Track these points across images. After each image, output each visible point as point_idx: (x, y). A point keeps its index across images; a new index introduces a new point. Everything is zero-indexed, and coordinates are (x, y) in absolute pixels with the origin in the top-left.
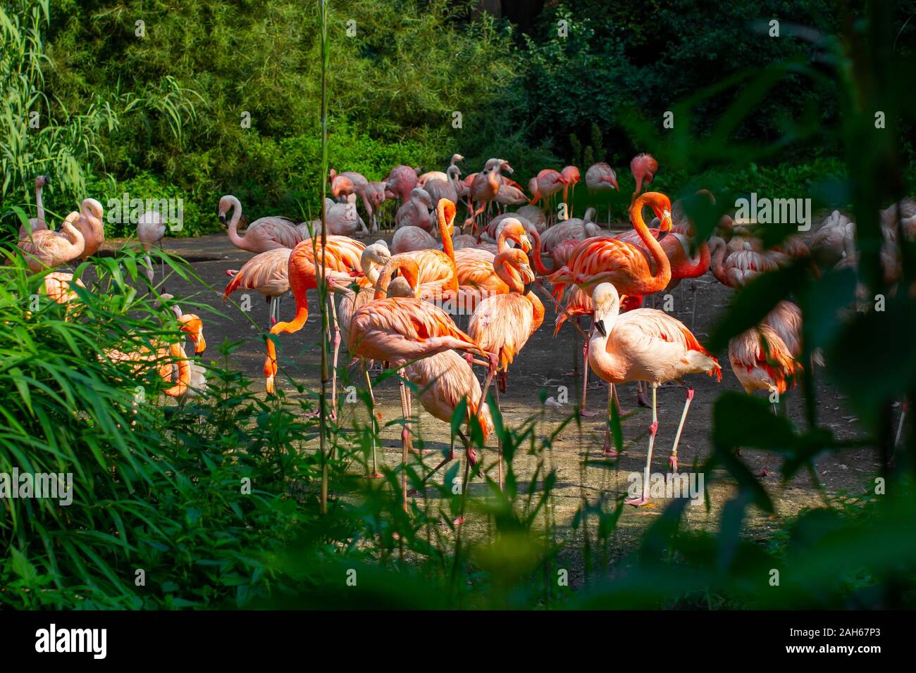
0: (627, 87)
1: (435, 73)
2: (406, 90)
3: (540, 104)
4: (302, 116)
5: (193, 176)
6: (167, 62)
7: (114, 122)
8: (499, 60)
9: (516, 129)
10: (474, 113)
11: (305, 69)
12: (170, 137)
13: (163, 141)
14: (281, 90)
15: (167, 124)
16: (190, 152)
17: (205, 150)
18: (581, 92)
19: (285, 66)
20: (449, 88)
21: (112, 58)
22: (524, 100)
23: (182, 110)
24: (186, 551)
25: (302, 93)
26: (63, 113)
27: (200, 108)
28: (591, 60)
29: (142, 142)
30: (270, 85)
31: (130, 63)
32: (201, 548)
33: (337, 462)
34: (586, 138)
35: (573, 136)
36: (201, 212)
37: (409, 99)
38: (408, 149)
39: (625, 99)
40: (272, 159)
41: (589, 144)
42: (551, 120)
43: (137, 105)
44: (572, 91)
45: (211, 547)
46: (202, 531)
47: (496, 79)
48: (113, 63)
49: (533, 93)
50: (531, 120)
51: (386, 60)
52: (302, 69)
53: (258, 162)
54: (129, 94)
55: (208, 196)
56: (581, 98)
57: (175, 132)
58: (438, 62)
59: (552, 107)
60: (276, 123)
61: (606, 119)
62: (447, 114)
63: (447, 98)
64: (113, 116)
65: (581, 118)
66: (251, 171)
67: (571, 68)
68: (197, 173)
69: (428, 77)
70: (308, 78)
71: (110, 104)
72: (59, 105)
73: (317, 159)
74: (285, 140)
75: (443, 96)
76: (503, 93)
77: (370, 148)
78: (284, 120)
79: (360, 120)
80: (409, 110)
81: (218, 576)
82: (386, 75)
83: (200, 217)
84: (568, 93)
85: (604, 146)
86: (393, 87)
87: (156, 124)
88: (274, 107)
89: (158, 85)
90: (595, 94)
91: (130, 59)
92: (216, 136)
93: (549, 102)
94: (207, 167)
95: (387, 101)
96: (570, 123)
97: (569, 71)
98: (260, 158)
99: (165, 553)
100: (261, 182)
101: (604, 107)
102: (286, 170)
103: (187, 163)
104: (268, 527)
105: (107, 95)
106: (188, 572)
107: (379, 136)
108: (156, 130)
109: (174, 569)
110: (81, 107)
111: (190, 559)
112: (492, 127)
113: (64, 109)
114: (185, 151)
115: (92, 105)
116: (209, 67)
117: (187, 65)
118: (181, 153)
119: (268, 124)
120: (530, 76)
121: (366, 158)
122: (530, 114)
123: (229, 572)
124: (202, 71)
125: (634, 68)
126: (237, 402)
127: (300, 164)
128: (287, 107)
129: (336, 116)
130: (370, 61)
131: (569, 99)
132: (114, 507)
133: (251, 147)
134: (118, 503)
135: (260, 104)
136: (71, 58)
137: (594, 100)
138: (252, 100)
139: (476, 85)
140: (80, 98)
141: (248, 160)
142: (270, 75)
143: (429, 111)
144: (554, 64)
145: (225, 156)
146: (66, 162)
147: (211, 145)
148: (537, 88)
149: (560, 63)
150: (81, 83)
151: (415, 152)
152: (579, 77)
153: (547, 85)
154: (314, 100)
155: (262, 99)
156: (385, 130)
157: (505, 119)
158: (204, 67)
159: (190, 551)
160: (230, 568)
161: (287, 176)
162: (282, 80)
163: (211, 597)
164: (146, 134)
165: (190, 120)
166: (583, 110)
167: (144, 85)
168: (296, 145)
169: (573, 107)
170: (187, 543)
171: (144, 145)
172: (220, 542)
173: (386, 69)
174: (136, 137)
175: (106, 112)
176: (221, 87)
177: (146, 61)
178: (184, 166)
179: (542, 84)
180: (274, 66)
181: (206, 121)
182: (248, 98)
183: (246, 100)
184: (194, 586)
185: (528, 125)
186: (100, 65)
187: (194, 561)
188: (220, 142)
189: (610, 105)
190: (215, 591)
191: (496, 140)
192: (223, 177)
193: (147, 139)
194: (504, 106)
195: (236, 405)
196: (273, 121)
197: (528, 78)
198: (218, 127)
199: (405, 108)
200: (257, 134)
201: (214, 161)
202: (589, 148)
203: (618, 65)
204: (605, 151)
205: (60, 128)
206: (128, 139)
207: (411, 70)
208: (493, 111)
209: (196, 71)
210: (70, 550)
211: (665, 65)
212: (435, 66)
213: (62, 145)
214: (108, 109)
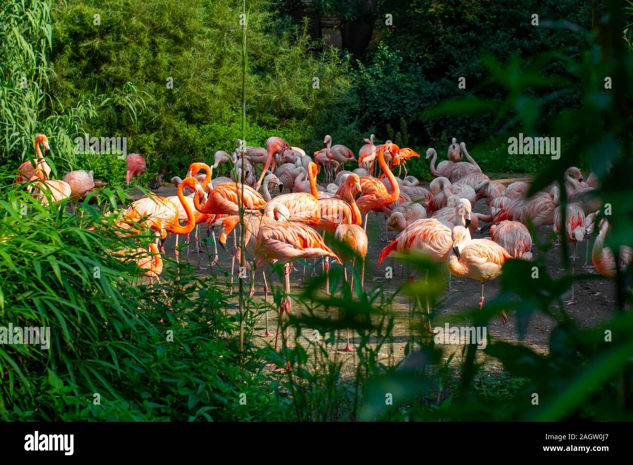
0: (423, 94)
1: (300, 85)
2: (281, 95)
3: (367, 105)
4: (215, 111)
5: (144, 149)
6: (128, 75)
7: (93, 113)
8: (341, 76)
9: (352, 121)
10: (325, 110)
11: (216, 81)
12: (129, 123)
13: (124, 126)
14: (201, 94)
15: (127, 115)
16: (142, 133)
17: (152, 132)
18: (394, 97)
19: (204, 79)
20: (309, 94)
21: (92, 72)
22: (357, 102)
23: (137, 106)
24: (157, 373)
25: (215, 96)
26: (60, 107)
27: (149, 105)
28: (400, 77)
29: (111, 127)
30: (194, 90)
31: (104, 75)
32: (166, 371)
33: (249, 320)
34: (397, 127)
35: (388, 126)
36: (149, 172)
37: (283, 101)
38: (282, 133)
39: (421, 102)
40: (195, 139)
41: (398, 131)
42: (374, 116)
43: (108, 102)
44: (388, 97)
45: (172, 371)
46: (166, 360)
47: (339, 88)
48: (93, 75)
49: (363, 97)
50: (361, 115)
51: (268, 76)
52: (214, 81)
53: (186, 140)
54: (103, 95)
55: (153, 162)
56: (394, 101)
57: (133, 120)
58: (302, 77)
59: (375, 107)
60: (198, 115)
61: (410, 115)
62: (308, 111)
63: (308, 101)
64: (93, 109)
65: (393, 114)
66: (181, 146)
67: (388, 82)
68: (147, 147)
69: (295, 87)
70: (218, 87)
71: (91, 101)
72: (58, 102)
73: (223, 139)
74: (203, 126)
75: (305, 99)
76: (344, 98)
77: (257, 132)
78: (203, 113)
79: (252, 114)
80: (283, 108)
81: (176, 389)
82: (269, 86)
83: (148, 176)
84: (385, 98)
85: (408, 133)
86: (273, 93)
87: (120, 115)
88: (197, 105)
89: (122, 90)
90: (403, 99)
91: (104, 73)
92: (159, 123)
93: (373, 104)
94: (153, 143)
95: (269, 102)
96: (386, 117)
97: (386, 84)
98: (187, 138)
99: (143, 374)
100: (188, 153)
101: (409, 107)
102: (204, 145)
103: (140, 140)
104: (207, 360)
105: (89, 96)
106: (157, 386)
107: (263, 124)
108: (120, 119)
109: (149, 384)
110: (72, 103)
111: (158, 378)
112: (336, 119)
113: (61, 104)
114: (139, 133)
115: (79, 102)
116: (154, 79)
117: (140, 77)
118: (136, 134)
119: (192, 116)
120: (361, 87)
121: (255, 139)
122: (361, 111)
123: (183, 387)
124: (150, 81)
125: (428, 82)
126: (187, 281)
127: (212, 141)
128: (205, 105)
129: (236, 112)
130: (258, 76)
131: (386, 102)
132: (111, 345)
133: (181, 130)
134: (113, 343)
135: (187, 103)
136: (65, 72)
137: (402, 103)
138: (182, 100)
139: (326, 92)
140: (71, 98)
141: (179, 139)
142: (194, 84)
143: (296, 108)
144: (376, 79)
145: (165, 136)
146: (63, 139)
147: (155, 129)
148: (365, 95)
149: (380, 78)
150: (72, 88)
151: (287, 135)
152: (392, 88)
153: (372, 93)
154: (222, 101)
155: (189, 99)
156: (268, 121)
157: (345, 114)
158: (151, 78)
159: (159, 373)
160: (183, 385)
161: (204, 149)
162: (202, 88)
163: (172, 402)
164: (114, 121)
165: (143, 112)
166: (395, 109)
167: (112, 90)
168: (211, 129)
169: (389, 107)
170: (157, 368)
171: (113, 128)
172: (178, 368)
173: (269, 81)
174: (107, 123)
175: (88, 106)
176: (163, 92)
177: (114, 74)
178: (138, 143)
179: (368, 92)
180: (197, 78)
181: (153, 113)
182: (180, 99)
183: (179, 100)
184: (161, 395)
185: (359, 118)
186: (84, 77)
187: (161, 380)
188: (161, 127)
189: (412, 106)
190: (174, 398)
191: (339, 128)
192: (163, 150)
193: (114, 125)
194: (344, 106)
195: (186, 283)
196: (196, 114)
197: (360, 88)
198: (161, 118)
199: (280, 107)
200: (185, 122)
201: (157, 140)
202: (399, 133)
203: (418, 80)
204: (409, 135)
205: (59, 117)
206: (102, 125)
207: (284, 82)
208: (337, 109)
209: (146, 81)
210: (83, 371)
211: (447, 81)
212: (300, 80)
213: (60, 128)
214: (90, 104)
